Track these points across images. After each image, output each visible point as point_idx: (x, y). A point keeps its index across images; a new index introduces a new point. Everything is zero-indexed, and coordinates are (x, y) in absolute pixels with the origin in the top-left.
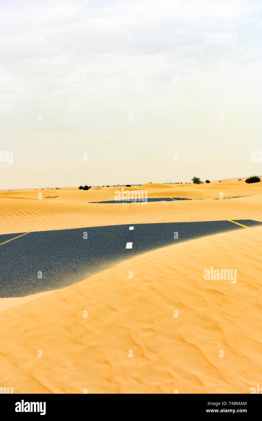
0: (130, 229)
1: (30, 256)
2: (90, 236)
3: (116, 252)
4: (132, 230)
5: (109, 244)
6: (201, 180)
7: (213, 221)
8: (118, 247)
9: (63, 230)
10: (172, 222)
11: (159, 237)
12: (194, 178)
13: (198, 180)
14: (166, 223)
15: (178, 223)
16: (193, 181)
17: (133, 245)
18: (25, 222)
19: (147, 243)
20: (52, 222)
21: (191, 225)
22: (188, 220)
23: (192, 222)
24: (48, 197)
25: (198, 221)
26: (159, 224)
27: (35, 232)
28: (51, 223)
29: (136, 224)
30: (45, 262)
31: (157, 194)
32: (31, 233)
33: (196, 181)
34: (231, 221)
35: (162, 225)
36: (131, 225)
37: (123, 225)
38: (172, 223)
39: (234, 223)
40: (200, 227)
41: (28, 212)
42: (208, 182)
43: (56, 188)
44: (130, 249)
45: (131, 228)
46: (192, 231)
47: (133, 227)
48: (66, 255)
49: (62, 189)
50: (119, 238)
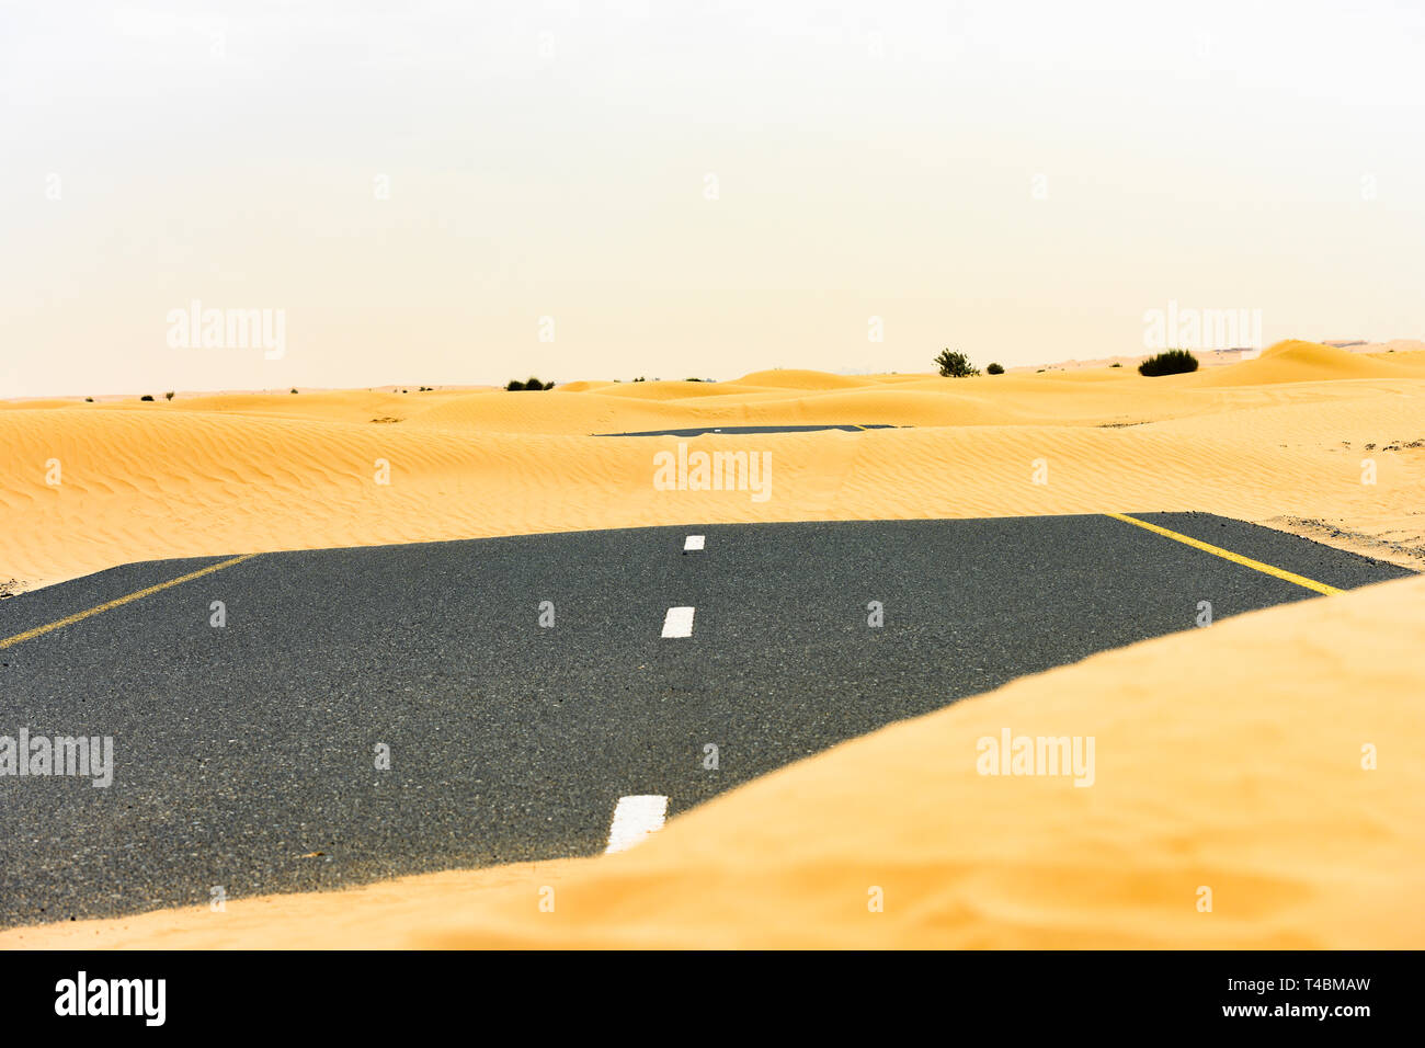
0: (687, 547)
1: (211, 664)
2: (511, 572)
3: (615, 653)
4: (696, 552)
5: (585, 611)
6: (970, 362)
7: (1043, 517)
8: (624, 627)
9: (400, 546)
10: (872, 519)
11: (817, 584)
12: (945, 355)
13: (961, 361)
14: (846, 523)
15: (895, 522)
16: (939, 367)
17: (698, 619)
18: (240, 509)
19: (764, 611)
20: (354, 510)
21: (953, 531)
22: (940, 513)
23: (955, 521)
24: (386, 420)
25: (982, 517)
26: (814, 524)
27: (276, 554)
28: (352, 517)
29: (716, 526)
30: (266, 703)
31: (804, 409)
32: (259, 557)
33: (953, 365)
34: (1123, 518)
35: (829, 527)
36: (695, 530)
37: (660, 528)
38: (872, 523)
39: (1138, 528)
40: (995, 540)
41: (257, 469)
42: (995, 370)
43: (423, 389)
44: (683, 640)
45: (695, 543)
46: (959, 558)
47: (704, 537)
48: (378, 665)
49: (443, 389)
50: (638, 585)
